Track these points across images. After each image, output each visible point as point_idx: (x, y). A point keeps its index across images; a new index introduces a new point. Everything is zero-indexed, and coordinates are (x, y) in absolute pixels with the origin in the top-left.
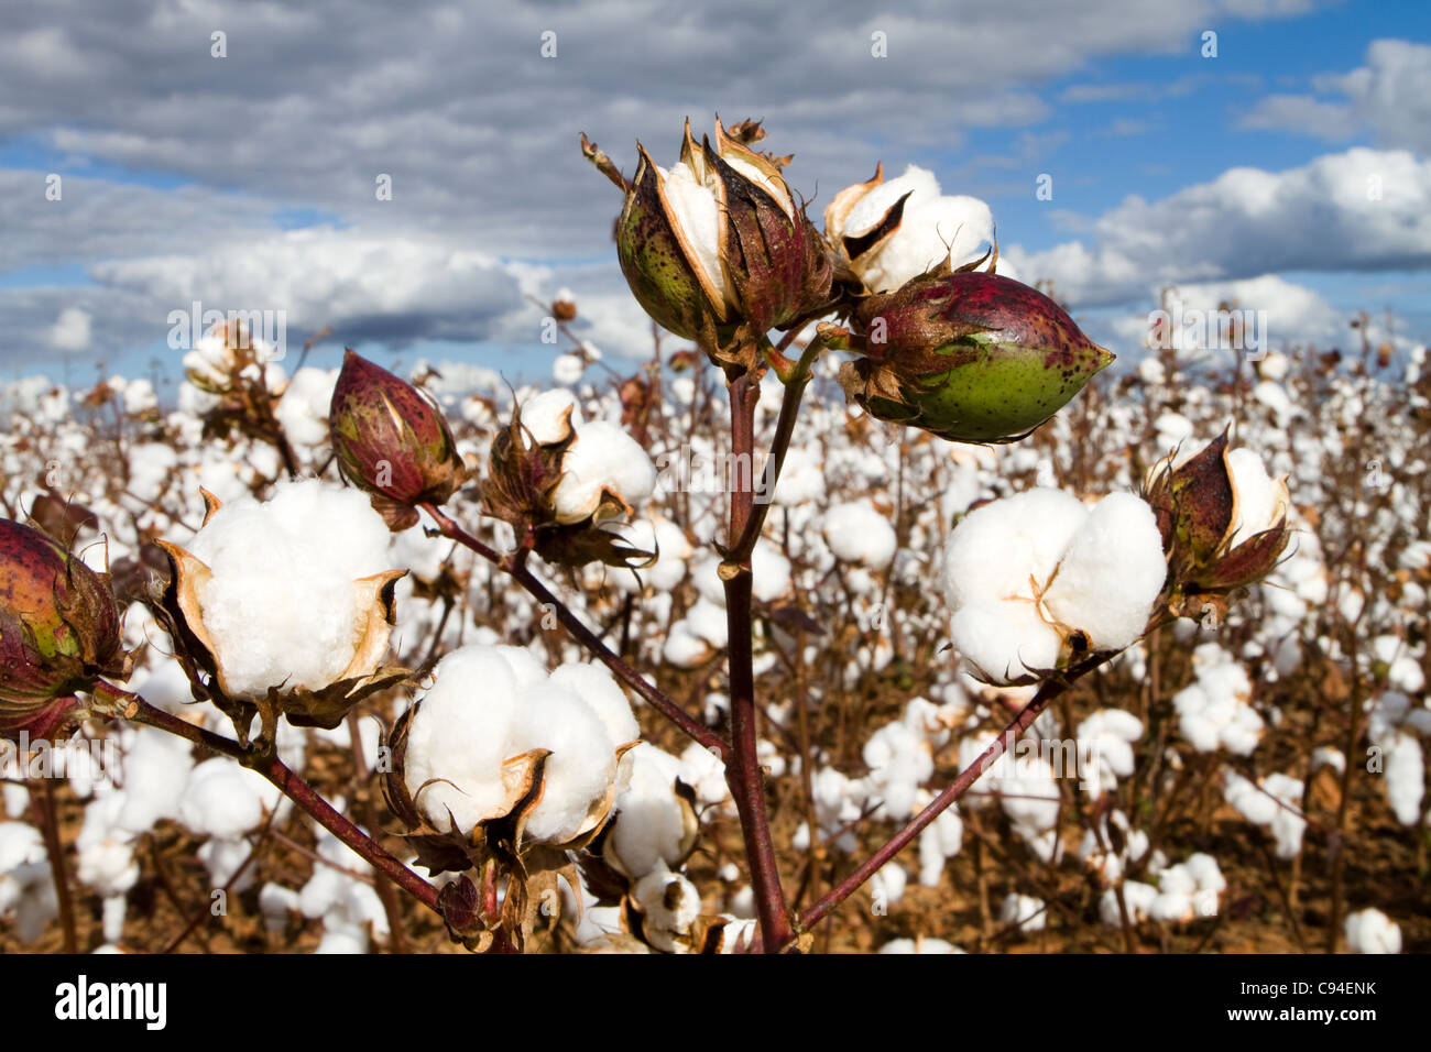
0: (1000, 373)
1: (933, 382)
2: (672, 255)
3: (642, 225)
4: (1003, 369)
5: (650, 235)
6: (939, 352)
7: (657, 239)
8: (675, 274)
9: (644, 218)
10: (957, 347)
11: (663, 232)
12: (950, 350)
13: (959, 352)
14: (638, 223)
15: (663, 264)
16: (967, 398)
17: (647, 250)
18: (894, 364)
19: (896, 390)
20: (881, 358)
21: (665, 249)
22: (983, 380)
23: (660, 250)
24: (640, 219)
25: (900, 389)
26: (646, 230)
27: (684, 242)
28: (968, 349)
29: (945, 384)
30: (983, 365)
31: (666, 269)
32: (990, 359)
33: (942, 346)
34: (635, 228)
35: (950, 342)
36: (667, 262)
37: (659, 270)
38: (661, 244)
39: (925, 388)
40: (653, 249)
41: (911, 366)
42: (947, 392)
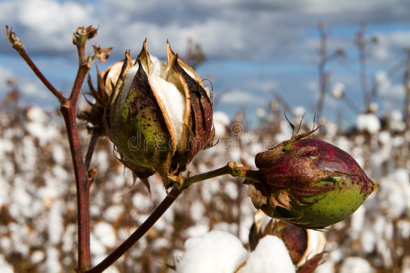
0: (343, 196)
1: (311, 200)
2: (155, 121)
3: (136, 101)
4: (345, 194)
5: (141, 108)
6: (316, 185)
7: (147, 111)
8: (155, 132)
9: (137, 98)
10: (325, 183)
11: (151, 107)
12: (322, 183)
13: (327, 185)
14: (132, 100)
15: (149, 125)
16: (325, 208)
17: (139, 117)
18: (289, 189)
19: (288, 203)
20: (283, 186)
21: (152, 117)
22: (335, 199)
23: (148, 117)
24: (134, 98)
25: (290, 202)
26: (139, 105)
27: (165, 114)
28: (331, 183)
29: (317, 201)
30: (336, 192)
31: (150, 128)
32: (340, 189)
33: (318, 182)
34: (131, 103)
35: (322, 180)
36: (151, 124)
37: (145, 128)
38: (149, 114)
39: (305, 203)
40: (143, 116)
41: (301, 191)
42: (317, 205)
